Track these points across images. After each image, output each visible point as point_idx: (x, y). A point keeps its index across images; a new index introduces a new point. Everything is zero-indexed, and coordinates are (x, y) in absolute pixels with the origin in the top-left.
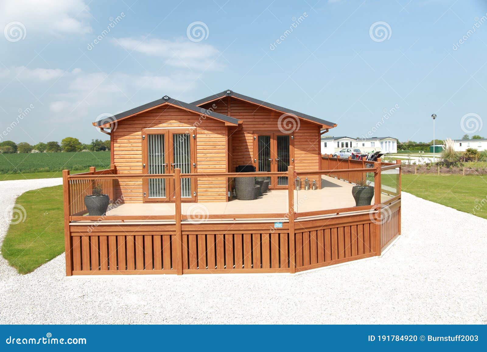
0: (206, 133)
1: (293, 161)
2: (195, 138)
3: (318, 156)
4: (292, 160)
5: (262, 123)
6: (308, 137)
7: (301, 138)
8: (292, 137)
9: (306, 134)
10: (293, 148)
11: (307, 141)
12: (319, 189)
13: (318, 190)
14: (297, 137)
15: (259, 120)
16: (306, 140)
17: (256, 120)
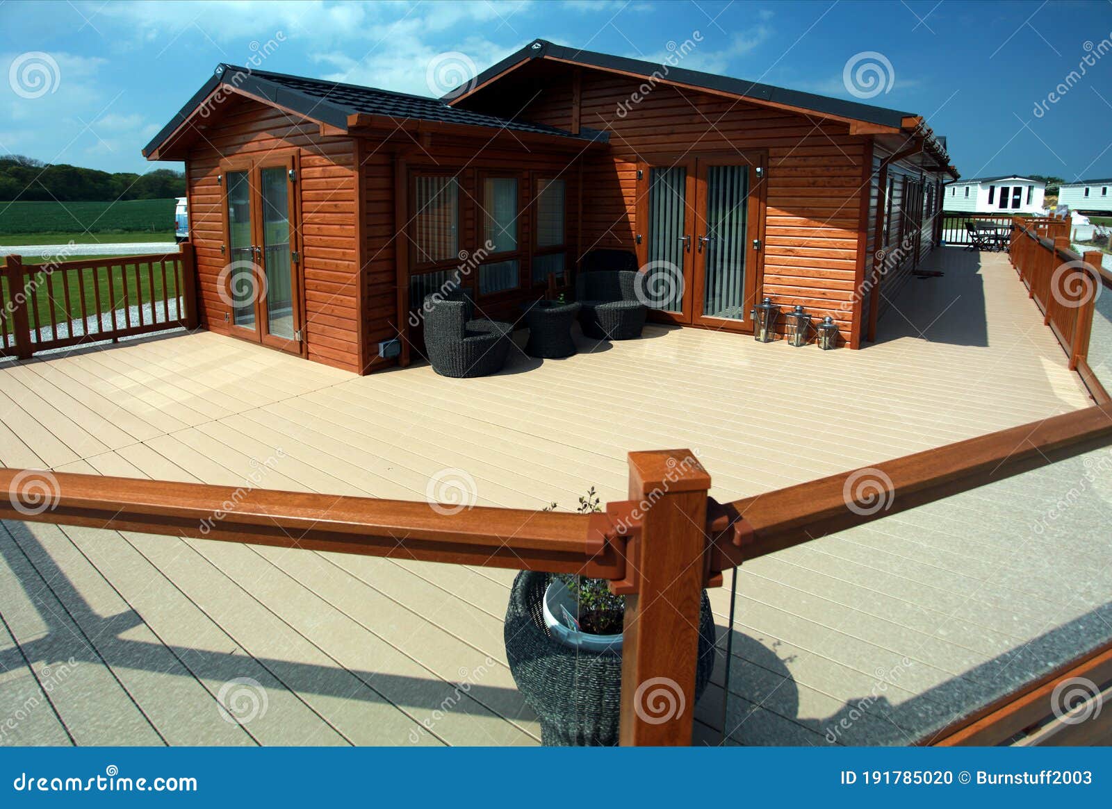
0: (317, 163)
1: (755, 248)
2: (297, 181)
3: (856, 236)
4: (756, 244)
5: (666, 129)
6: (818, 171)
7: (794, 173)
8: (758, 170)
9: (811, 161)
10: (762, 204)
11: (814, 184)
12: (852, 347)
13: (845, 352)
14: (776, 172)
15: (657, 122)
16: (811, 180)
17: (649, 122)
